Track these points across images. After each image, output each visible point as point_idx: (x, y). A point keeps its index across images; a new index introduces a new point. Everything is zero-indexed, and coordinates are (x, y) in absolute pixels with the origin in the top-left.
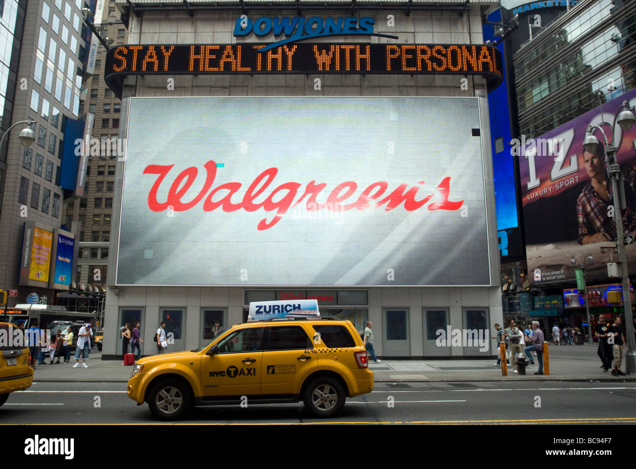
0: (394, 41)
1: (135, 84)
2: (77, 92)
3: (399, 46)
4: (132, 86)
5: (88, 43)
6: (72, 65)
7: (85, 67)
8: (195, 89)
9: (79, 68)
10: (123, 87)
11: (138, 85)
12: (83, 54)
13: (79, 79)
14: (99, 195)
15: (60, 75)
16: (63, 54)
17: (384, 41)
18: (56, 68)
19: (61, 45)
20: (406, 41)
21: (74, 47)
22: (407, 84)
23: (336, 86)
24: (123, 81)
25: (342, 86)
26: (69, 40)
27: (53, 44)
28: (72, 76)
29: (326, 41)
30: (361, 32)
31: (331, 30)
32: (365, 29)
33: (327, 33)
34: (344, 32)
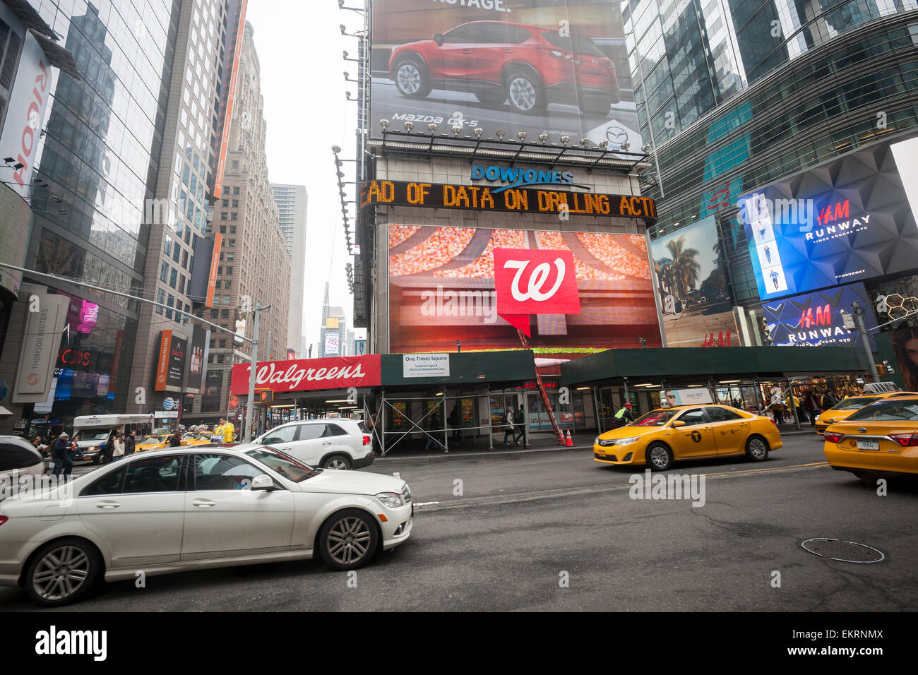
0: (587, 191)
4: (384, 215)
7: (212, 191)
8: (436, 220)
11: (389, 214)
17: (581, 190)
22: (592, 223)
23: (543, 223)
25: (547, 223)
29: (539, 188)
30: (564, 182)
31: (543, 180)
32: (567, 181)
33: (540, 181)
34: (552, 182)
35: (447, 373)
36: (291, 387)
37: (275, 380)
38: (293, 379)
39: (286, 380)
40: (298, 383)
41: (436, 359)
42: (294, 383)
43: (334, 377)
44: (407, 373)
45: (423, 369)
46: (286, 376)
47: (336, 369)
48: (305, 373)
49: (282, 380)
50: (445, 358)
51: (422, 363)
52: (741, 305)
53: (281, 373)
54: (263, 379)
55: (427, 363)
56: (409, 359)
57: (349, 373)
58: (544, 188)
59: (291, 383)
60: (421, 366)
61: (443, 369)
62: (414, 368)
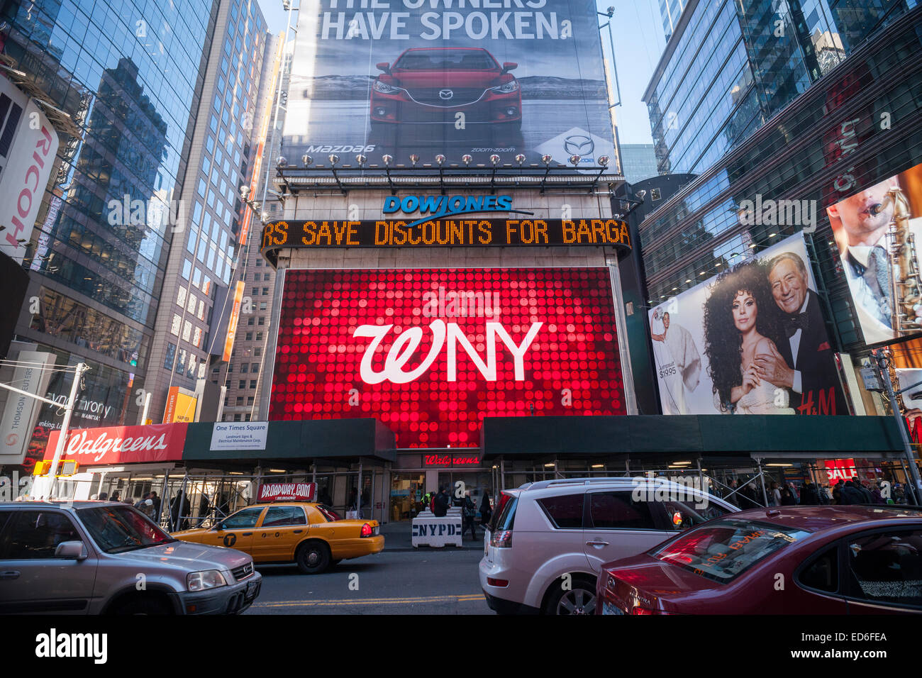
0: (530, 217)
1: (289, 256)
2: (229, 261)
3: (532, 221)
4: (286, 259)
5: (242, 217)
6: (225, 236)
7: (237, 238)
8: (346, 261)
9: (231, 239)
10: (278, 259)
11: (292, 257)
12: (236, 227)
13: (231, 249)
14: (243, 376)
15: (213, 246)
16: (216, 226)
17: (521, 216)
18: (210, 239)
19: (215, 218)
20: (542, 216)
21: (228, 219)
22: (543, 255)
23: (477, 258)
24: (277, 254)
25: (483, 257)
26: (223, 213)
27: (208, 218)
28: (225, 247)
29: (468, 217)
30: (499, 208)
31: (472, 207)
32: (503, 207)
33: (468, 209)
34: (484, 210)
35: (262, 446)
36: (97, 459)
37: (83, 451)
38: (100, 450)
39: (94, 451)
40: (104, 453)
41: (251, 428)
42: (99, 454)
43: (138, 447)
44: (215, 446)
45: (234, 441)
46: (94, 446)
47: (142, 438)
48: (113, 442)
49: (89, 451)
50: (264, 428)
51: (234, 433)
52: (845, 351)
53: (90, 442)
54: (73, 449)
55: (241, 433)
56: (221, 428)
57: (152, 444)
58: (474, 217)
59: (98, 454)
60: (232, 437)
61: (259, 441)
62: (224, 439)
